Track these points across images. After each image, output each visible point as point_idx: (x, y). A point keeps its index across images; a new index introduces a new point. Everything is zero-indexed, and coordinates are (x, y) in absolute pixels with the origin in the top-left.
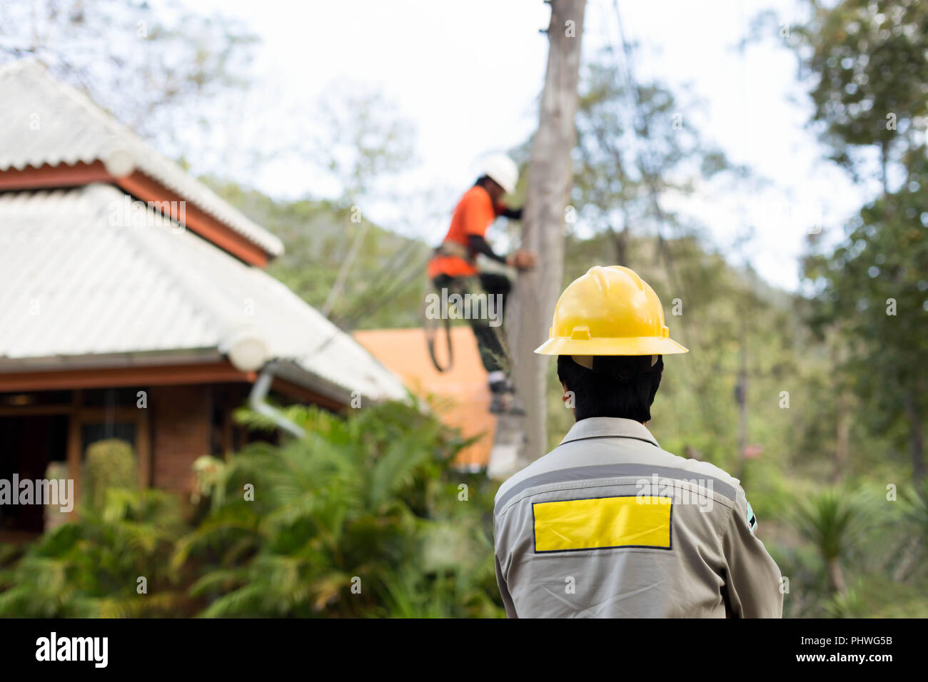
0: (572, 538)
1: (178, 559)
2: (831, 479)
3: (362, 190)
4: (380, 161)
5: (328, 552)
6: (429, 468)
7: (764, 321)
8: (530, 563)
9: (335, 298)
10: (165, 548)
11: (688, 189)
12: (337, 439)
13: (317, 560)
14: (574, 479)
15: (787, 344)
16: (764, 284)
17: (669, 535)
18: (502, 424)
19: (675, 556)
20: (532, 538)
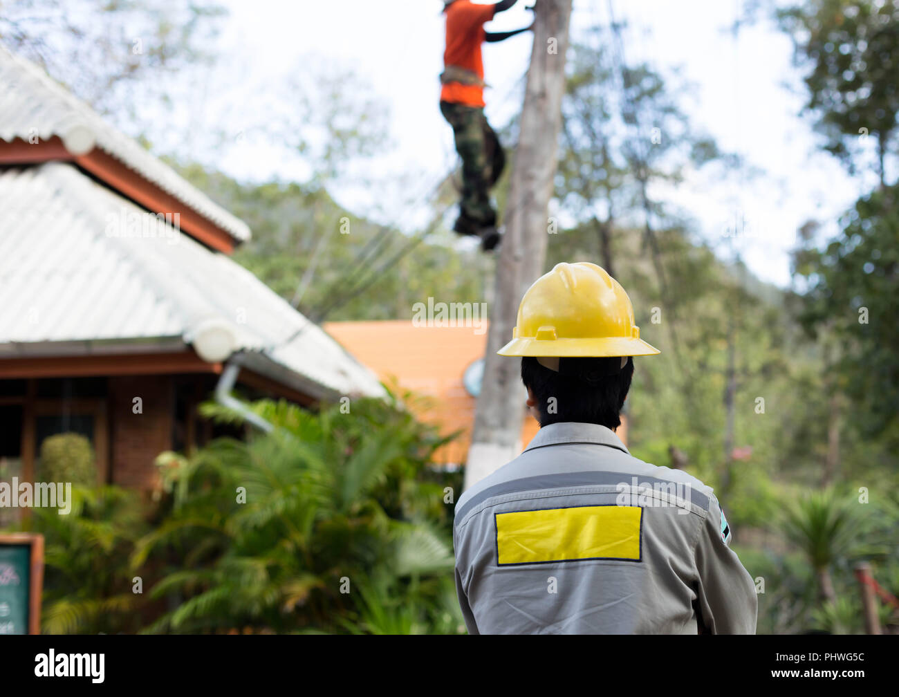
0: (538, 551)
1: (138, 559)
2: (820, 484)
3: (333, 174)
4: (353, 144)
5: (298, 553)
6: (403, 465)
7: (753, 318)
8: (493, 576)
9: (304, 289)
10: (124, 548)
11: (676, 178)
12: (305, 434)
13: (287, 561)
14: (539, 488)
15: (777, 343)
16: (754, 279)
17: (638, 546)
18: (481, 422)
19: (645, 568)
20: (495, 550)
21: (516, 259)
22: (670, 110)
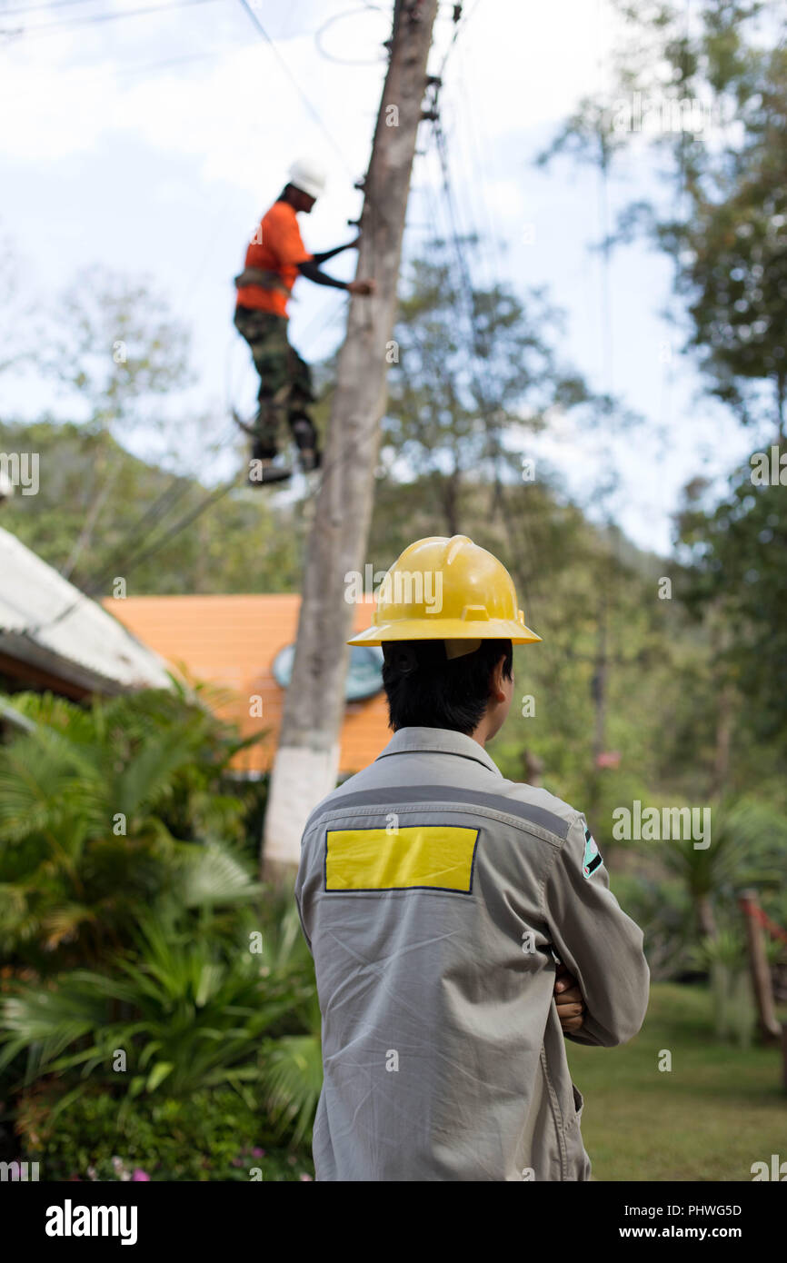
3: (119, 413)
4: (143, 376)
5: (64, 879)
6: (193, 774)
7: (629, 595)
8: (321, 903)
9: (80, 552)
11: (537, 424)
12: (78, 736)
13: (51, 888)
15: (656, 625)
16: (631, 546)
17: (469, 876)
18: (290, 721)
19: (474, 902)
20: (323, 873)
21: (335, 524)
22: (530, 342)
